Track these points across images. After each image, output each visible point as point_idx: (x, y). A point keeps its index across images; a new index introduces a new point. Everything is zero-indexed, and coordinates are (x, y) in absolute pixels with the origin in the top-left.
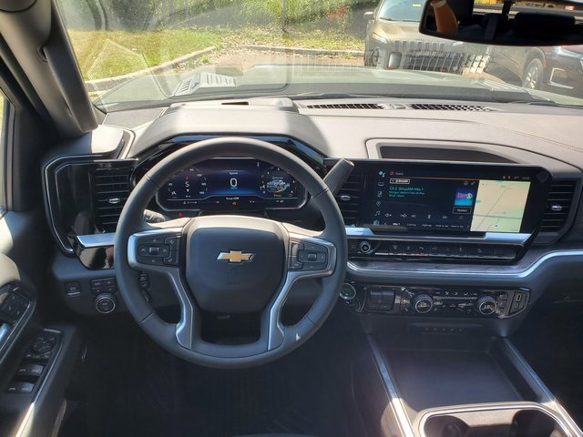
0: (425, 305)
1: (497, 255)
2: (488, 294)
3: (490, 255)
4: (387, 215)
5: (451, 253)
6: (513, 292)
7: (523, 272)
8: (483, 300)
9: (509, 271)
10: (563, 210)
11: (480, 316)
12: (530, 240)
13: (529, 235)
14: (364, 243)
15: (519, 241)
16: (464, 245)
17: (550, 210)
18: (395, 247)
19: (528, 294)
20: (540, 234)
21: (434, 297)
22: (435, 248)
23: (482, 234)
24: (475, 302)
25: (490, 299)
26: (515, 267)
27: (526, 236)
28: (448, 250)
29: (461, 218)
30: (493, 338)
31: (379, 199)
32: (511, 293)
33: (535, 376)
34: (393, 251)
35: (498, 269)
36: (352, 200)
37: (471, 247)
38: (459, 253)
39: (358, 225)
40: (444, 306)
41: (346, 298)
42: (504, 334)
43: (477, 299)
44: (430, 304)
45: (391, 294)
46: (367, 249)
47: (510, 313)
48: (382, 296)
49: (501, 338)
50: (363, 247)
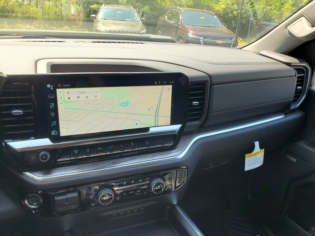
0: (107, 198)
1: (160, 144)
2: (158, 176)
3: (155, 145)
5: (124, 149)
7: (181, 154)
8: (154, 182)
9: (170, 155)
10: (200, 104)
11: (154, 195)
12: (182, 129)
13: (179, 126)
14: (43, 153)
15: (174, 131)
16: (134, 140)
17: (191, 105)
18: (76, 151)
19: (186, 170)
20: (188, 124)
21: (115, 189)
22: (111, 147)
23: (147, 129)
24: (149, 185)
25: (159, 180)
26: (174, 151)
27: (177, 127)
28: (122, 146)
31: (53, 110)
32: (174, 172)
34: (74, 155)
35: (161, 155)
36: (25, 115)
37: (141, 141)
38: (131, 148)
39: (37, 137)
40: (124, 194)
41: (32, 207)
42: (175, 203)
43: (150, 183)
44: (112, 196)
45: (75, 195)
46: (46, 159)
47: (176, 188)
48: (67, 198)
49: (173, 206)
50: (42, 157)
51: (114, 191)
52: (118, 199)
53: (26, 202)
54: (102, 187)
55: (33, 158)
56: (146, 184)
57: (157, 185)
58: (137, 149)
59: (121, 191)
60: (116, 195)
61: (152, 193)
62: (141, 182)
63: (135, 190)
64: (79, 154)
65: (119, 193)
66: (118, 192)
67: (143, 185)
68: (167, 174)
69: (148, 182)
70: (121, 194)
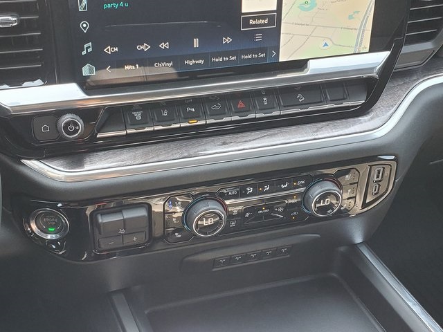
0: (211, 221)
1: (332, 101)
2: (325, 178)
3: (320, 102)
4: (109, 50)
5: (248, 111)
6: (366, 166)
8: (317, 191)
11: (313, 219)
13: (386, 54)
14: (67, 118)
16: (270, 92)
19: (394, 164)
20: (406, 49)
21: (227, 202)
22: (217, 107)
23: (301, 64)
24: (304, 195)
25: (329, 186)
28: (241, 105)
29: (259, 37)
30: (342, 249)
31: (83, 16)
32: (364, 168)
33: (417, 309)
34: (135, 123)
35: (335, 128)
36: (22, 26)
37: (286, 93)
38: (263, 109)
39: (49, 80)
40: (247, 215)
41: (49, 237)
42: (358, 239)
43: (306, 191)
44: (221, 218)
45: (142, 213)
46: (76, 131)
47: (365, 205)
48: (124, 220)
49: (354, 247)
50: (66, 127)
51: (225, 207)
52: (233, 224)
53: (34, 226)
54: (199, 199)
55: (45, 128)
56: (298, 195)
57: (324, 197)
58: (277, 113)
59: (240, 208)
60: (230, 216)
61: (311, 215)
62: (285, 189)
63: (271, 208)
64: (144, 123)
65: (235, 213)
66: (235, 210)
67: (291, 196)
68: (347, 172)
69: (302, 190)
70: (241, 214)
